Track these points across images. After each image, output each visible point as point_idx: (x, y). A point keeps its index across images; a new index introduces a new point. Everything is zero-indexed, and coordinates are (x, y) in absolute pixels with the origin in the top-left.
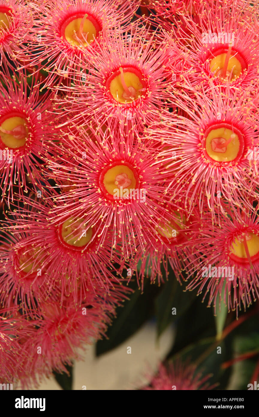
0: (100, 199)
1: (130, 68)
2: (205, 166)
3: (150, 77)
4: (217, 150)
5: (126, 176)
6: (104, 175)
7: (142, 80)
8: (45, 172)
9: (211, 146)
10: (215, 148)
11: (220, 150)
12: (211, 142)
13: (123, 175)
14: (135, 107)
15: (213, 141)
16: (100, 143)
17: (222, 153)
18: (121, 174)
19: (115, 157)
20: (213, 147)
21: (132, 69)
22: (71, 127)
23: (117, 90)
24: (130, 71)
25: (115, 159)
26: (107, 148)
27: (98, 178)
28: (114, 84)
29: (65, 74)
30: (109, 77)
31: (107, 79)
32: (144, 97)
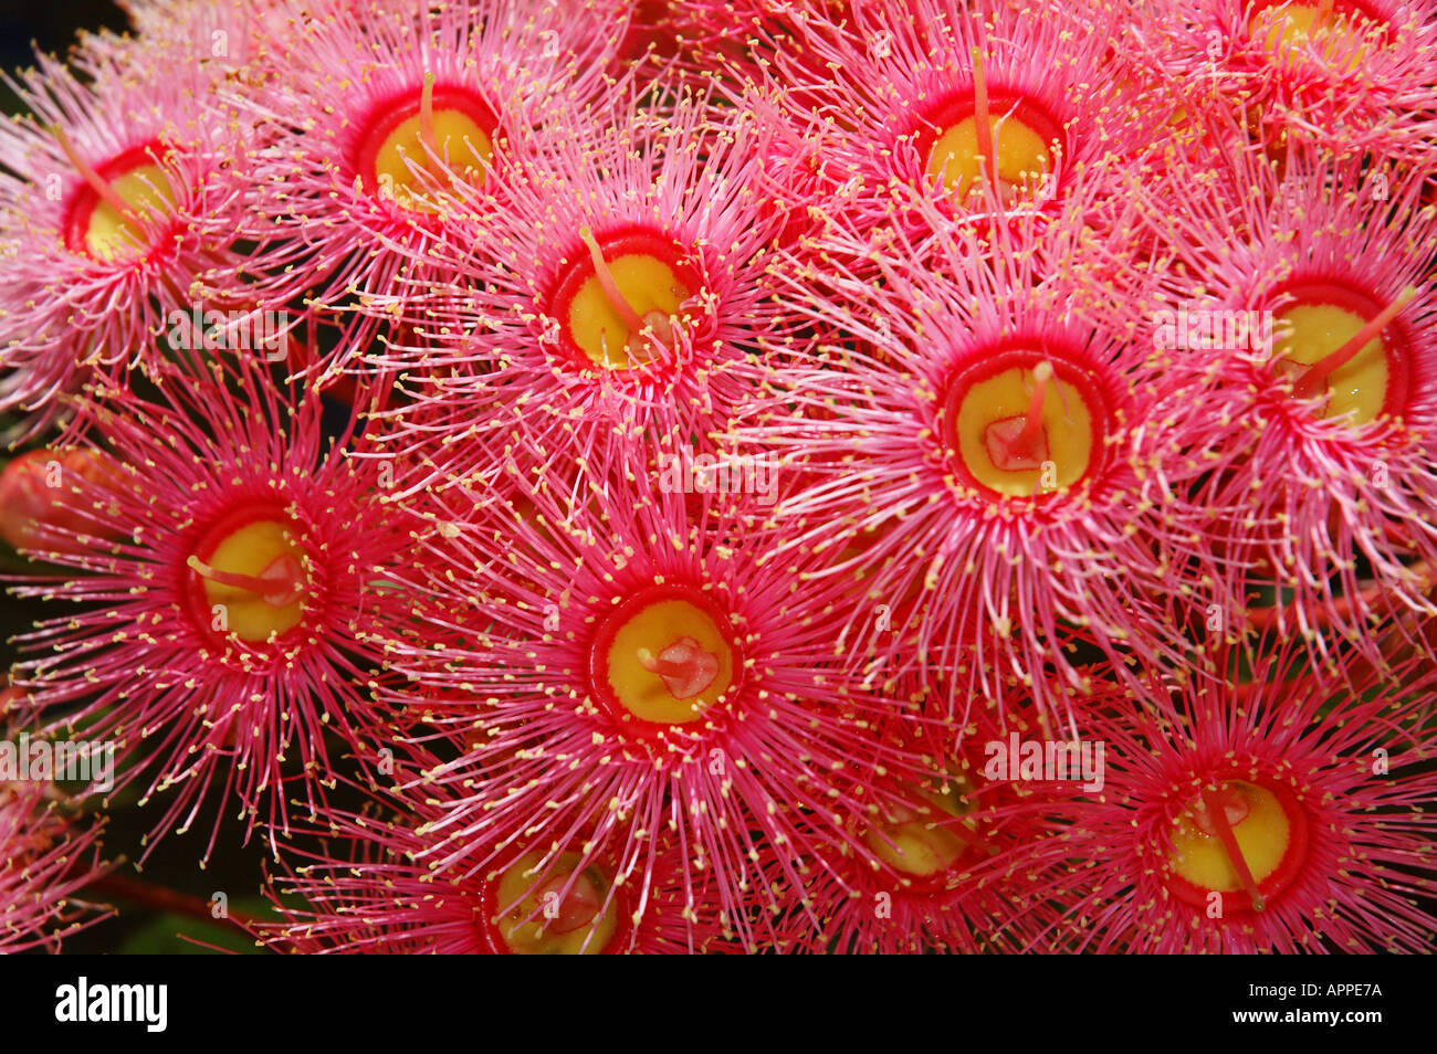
0: (598, 738)
1: (629, 239)
2: (973, 522)
3: (703, 242)
4: (1014, 463)
7: (679, 263)
8: (383, 690)
9: (988, 451)
10: (1006, 460)
11: (1027, 463)
12: (984, 439)
14: (672, 370)
15: (990, 432)
16: (558, 523)
19: (628, 567)
21: (639, 239)
22: (438, 489)
23: (603, 330)
24: (635, 251)
26: (587, 537)
27: (584, 665)
28: (582, 311)
29: (390, 305)
30: (556, 284)
31: (549, 292)
32: (696, 323)
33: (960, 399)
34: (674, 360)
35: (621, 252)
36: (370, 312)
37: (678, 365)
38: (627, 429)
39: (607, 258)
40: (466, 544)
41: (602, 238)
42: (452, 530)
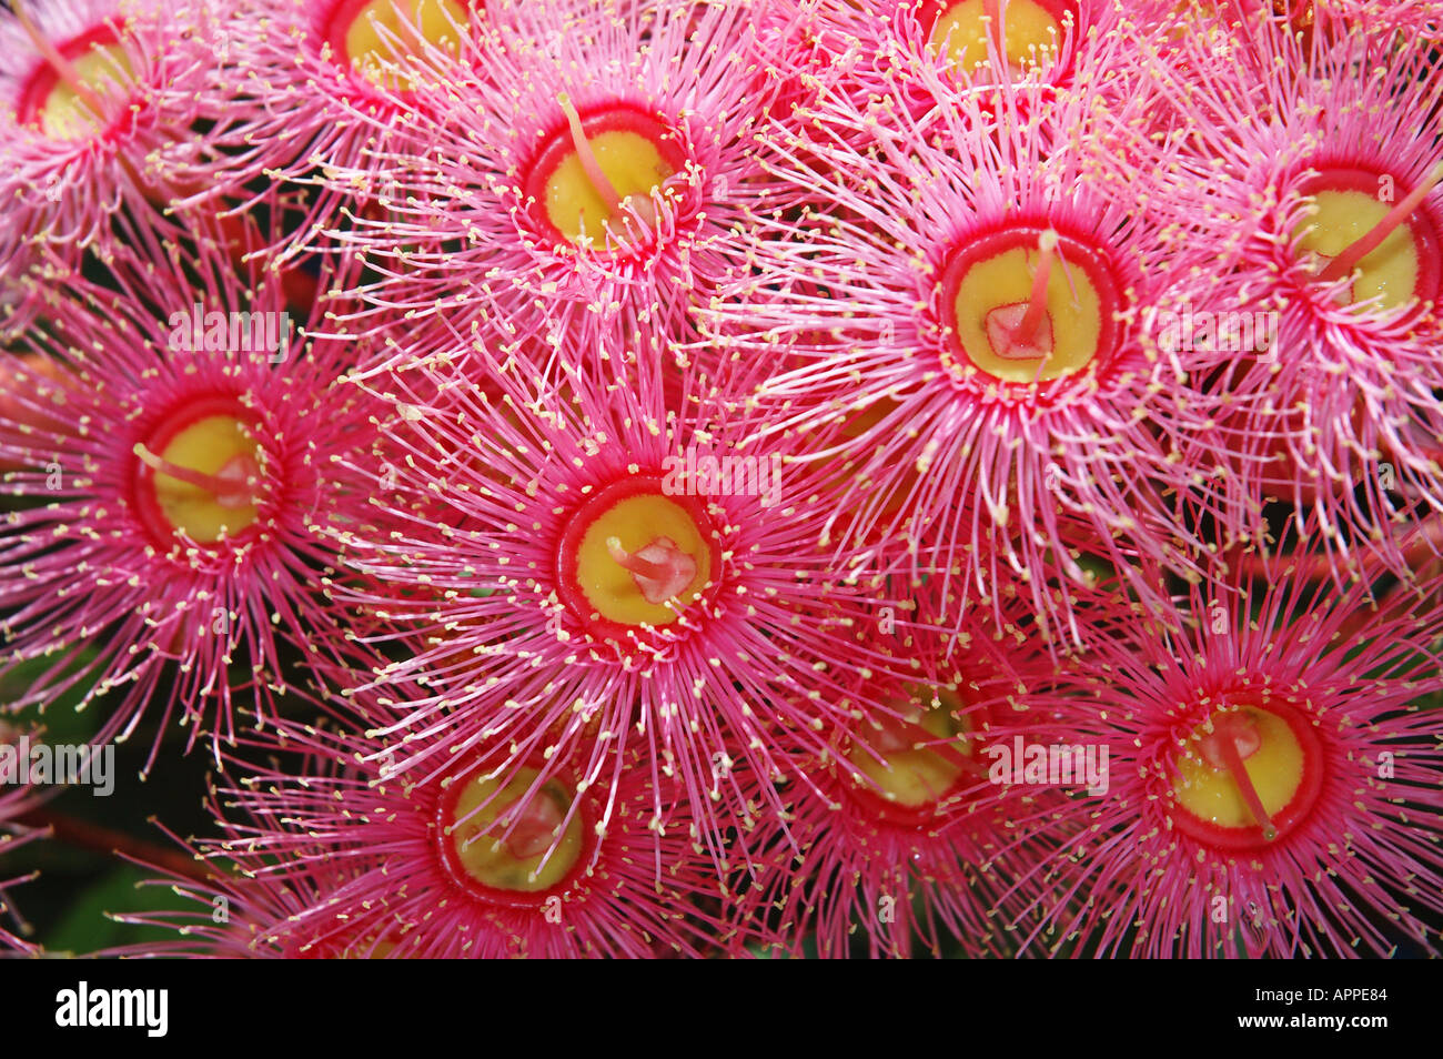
0: (564, 637)
1: (611, 115)
2: (970, 407)
3: (689, 114)
4: (1017, 352)
5: (670, 547)
6: (573, 548)
7: (664, 137)
8: (338, 587)
9: (989, 338)
10: (1008, 349)
11: (1030, 352)
12: (984, 326)
13: (660, 544)
14: (653, 248)
15: (991, 319)
16: (527, 406)
18: (652, 543)
19: (600, 454)
20: (1000, 347)
21: (622, 115)
22: (399, 370)
23: (582, 211)
24: (619, 127)
25: (604, 469)
26: (556, 421)
27: (552, 563)
28: (563, 192)
29: (357, 179)
30: (533, 160)
31: (526, 169)
32: (679, 198)
33: (959, 278)
34: (655, 240)
35: (603, 128)
36: (334, 186)
37: (660, 247)
38: (604, 306)
39: (589, 133)
40: (428, 429)
41: (584, 114)
42: (413, 413)
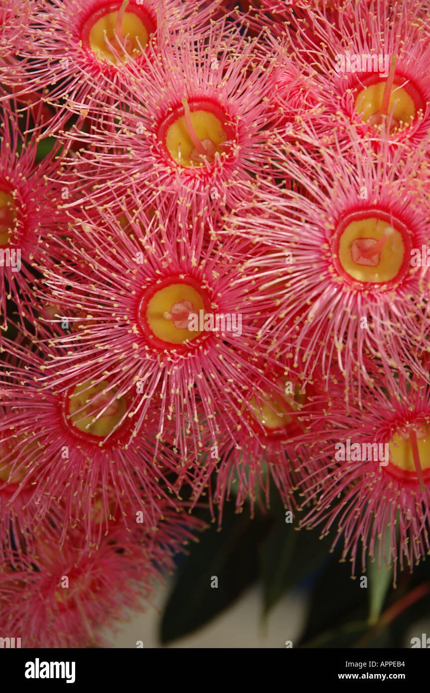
0: (135, 346)
1: (204, 103)
2: (336, 289)
3: (239, 118)
4: (363, 261)
5: (190, 305)
6: (147, 301)
7: (226, 124)
9: (351, 252)
10: (359, 258)
11: (368, 262)
12: (350, 246)
13: (185, 303)
14: (211, 175)
15: (354, 243)
16: (140, 239)
17: (370, 266)
18: (182, 301)
19: (168, 267)
20: (355, 256)
21: (209, 105)
22: (87, 208)
23: (180, 144)
24: (206, 110)
25: (168, 271)
26: (152, 249)
27: (137, 306)
28: (174, 133)
29: (83, 109)
30: (164, 118)
31: (160, 121)
32: (227, 157)
34: (213, 170)
35: (199, 109)
36: (71, 109)
37: (214, 175)
39: (192, 110)
40: (92, 235)
41: (190, 101)
42: (88, 228)
